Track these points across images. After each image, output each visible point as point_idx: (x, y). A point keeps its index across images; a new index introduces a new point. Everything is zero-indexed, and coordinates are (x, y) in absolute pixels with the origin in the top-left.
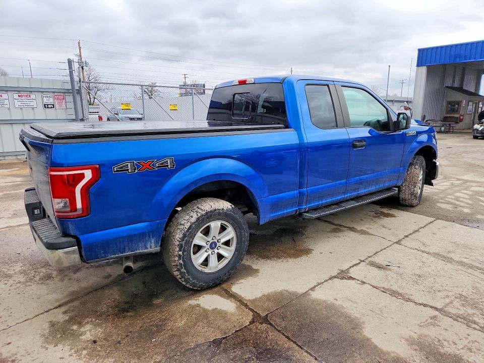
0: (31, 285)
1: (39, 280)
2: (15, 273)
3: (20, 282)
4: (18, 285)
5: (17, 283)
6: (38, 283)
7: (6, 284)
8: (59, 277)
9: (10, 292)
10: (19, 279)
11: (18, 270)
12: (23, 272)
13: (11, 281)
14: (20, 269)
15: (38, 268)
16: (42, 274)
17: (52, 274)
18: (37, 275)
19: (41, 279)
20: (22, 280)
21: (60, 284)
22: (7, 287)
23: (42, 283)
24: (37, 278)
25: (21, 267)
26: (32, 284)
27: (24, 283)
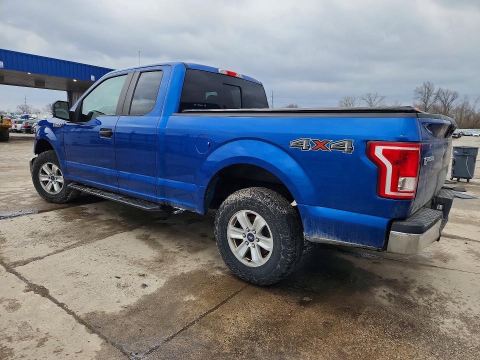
0: (444, 293)
1: (433, 293)
2: (454, 318)
3: (454, 302)
4: (457, 300)
5: (458, 303)
6: (436, 290)
7: (469, 309)
8: (413, 285)
9: (468, 298)
10: (453, 306)
11: (448, 321)
12: (444, 313)
13: (463, 309)
14: (445, 320)
15: (425, 307)
16: (426, 298)
17: (416, 292)
18: (431, 300)
19: (431, 293)
20: (450, 303)
21: (417, 279)
22: (469, 304)
23: (433, 289)
24: (433, 296)
25: (442, 323)
26: (442, 293)
27: (451, 299)
